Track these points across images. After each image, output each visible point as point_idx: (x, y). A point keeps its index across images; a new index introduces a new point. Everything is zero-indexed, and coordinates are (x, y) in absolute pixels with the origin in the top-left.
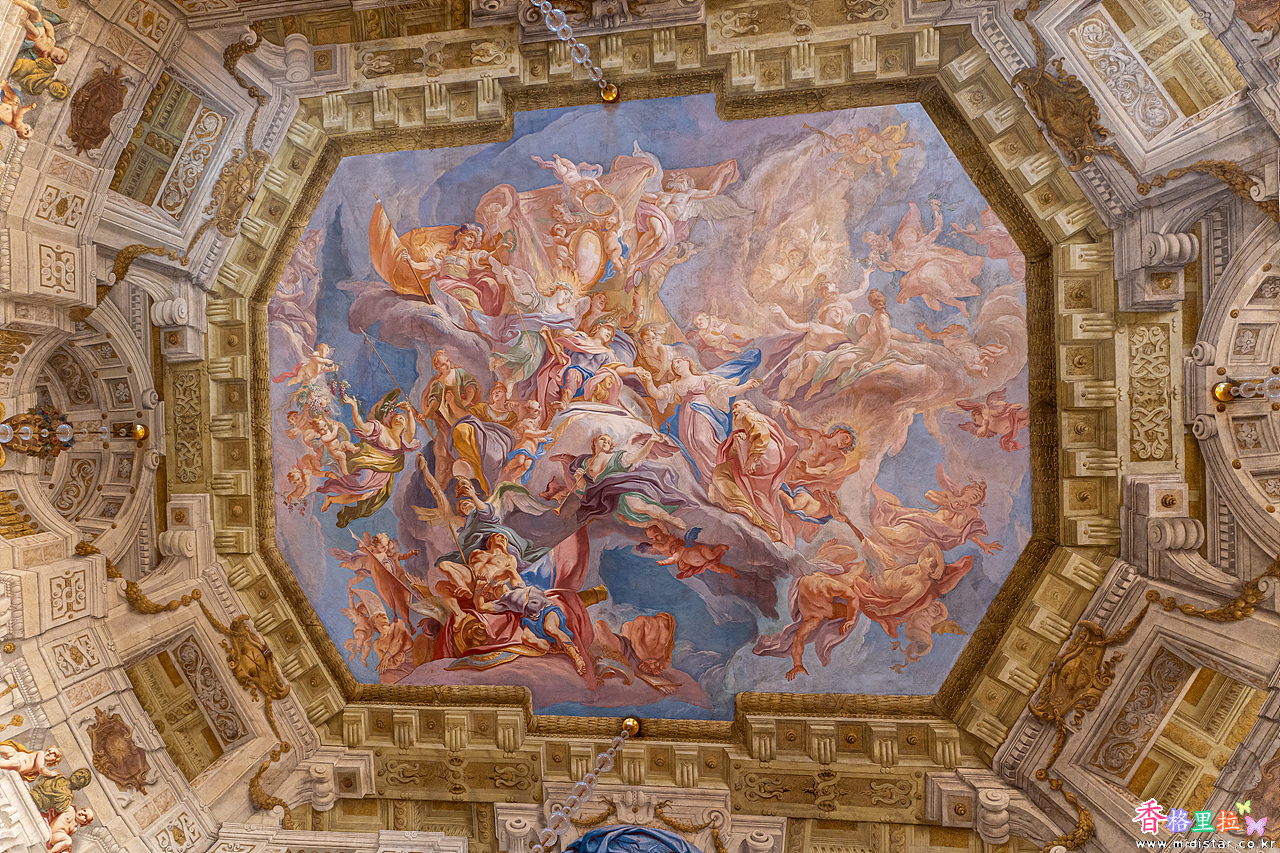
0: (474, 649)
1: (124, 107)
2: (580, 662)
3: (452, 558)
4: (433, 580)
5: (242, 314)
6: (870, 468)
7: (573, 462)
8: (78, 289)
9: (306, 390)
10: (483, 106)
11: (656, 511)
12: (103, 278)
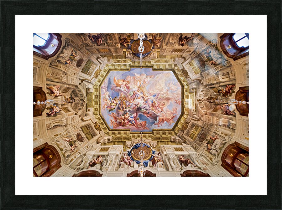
0: (124, 125)
1: (83, 63)
2: (136, 126)
3: (122, 115)
4: (120, 117)
5: (98, 87)
6: (166, 106)
7: (136, 105)
9: (105, 96)
10: (127, 67)
11: (145, 110)
12: (80, 82)
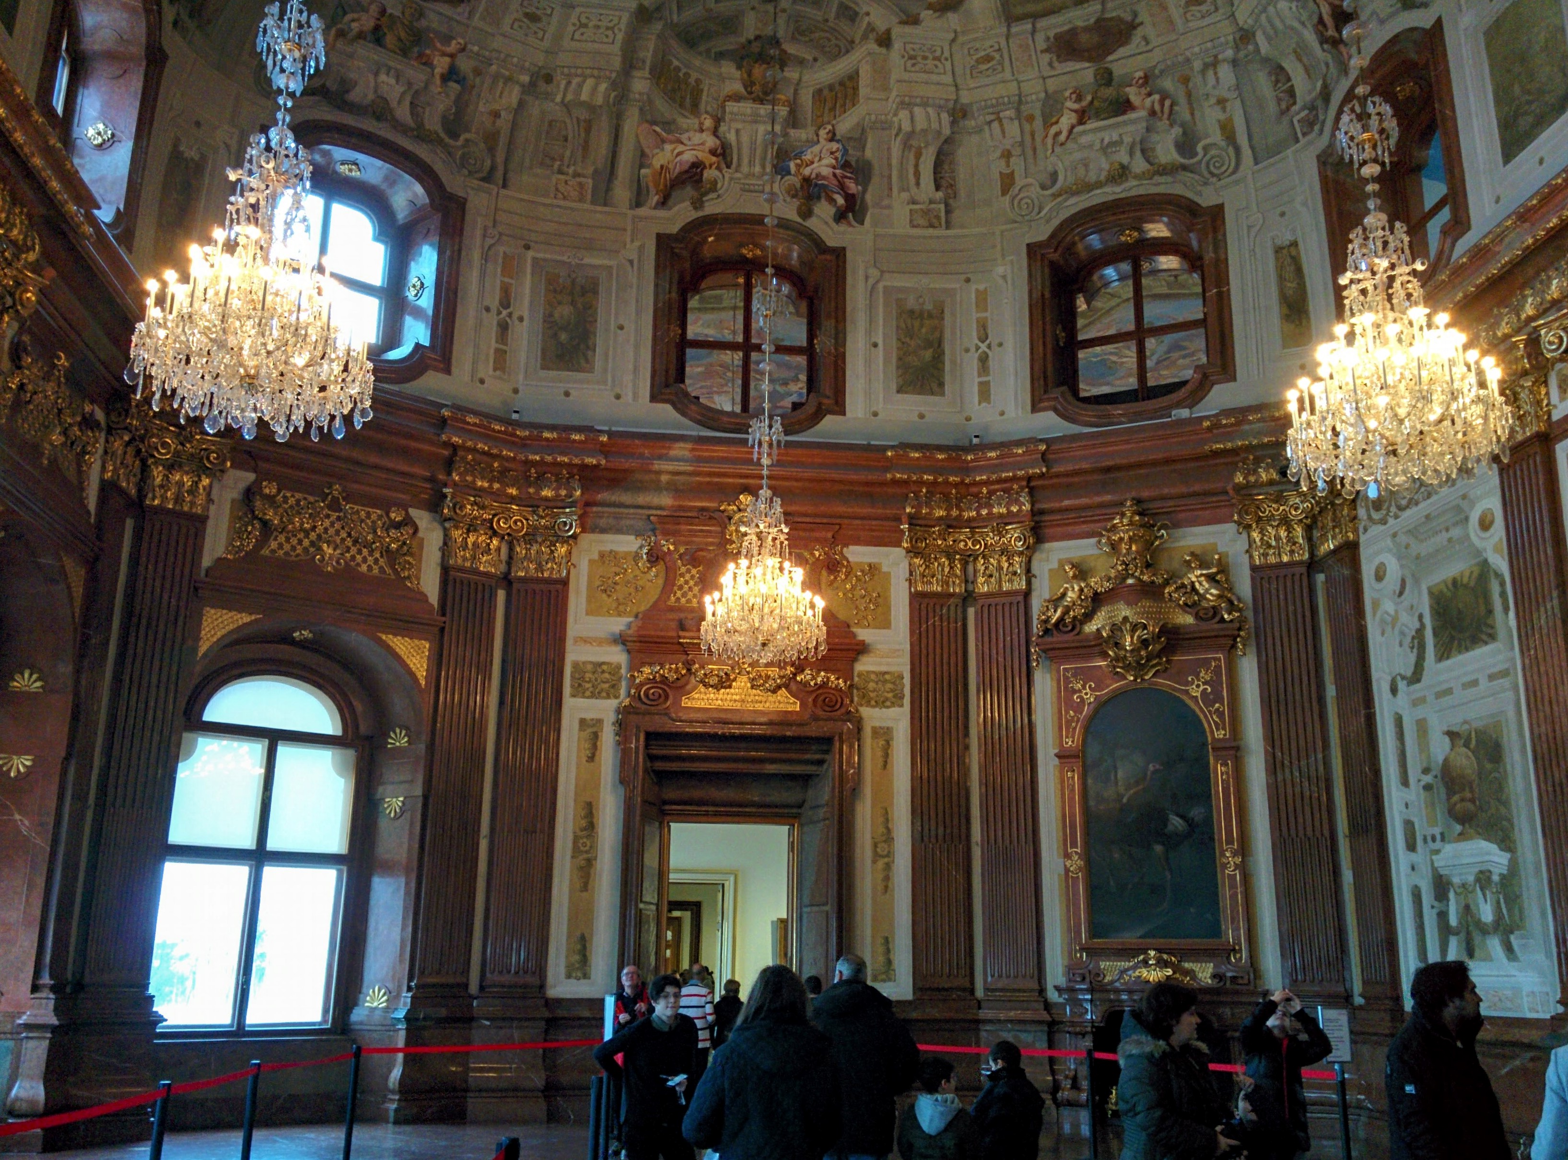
8: (619, 13)
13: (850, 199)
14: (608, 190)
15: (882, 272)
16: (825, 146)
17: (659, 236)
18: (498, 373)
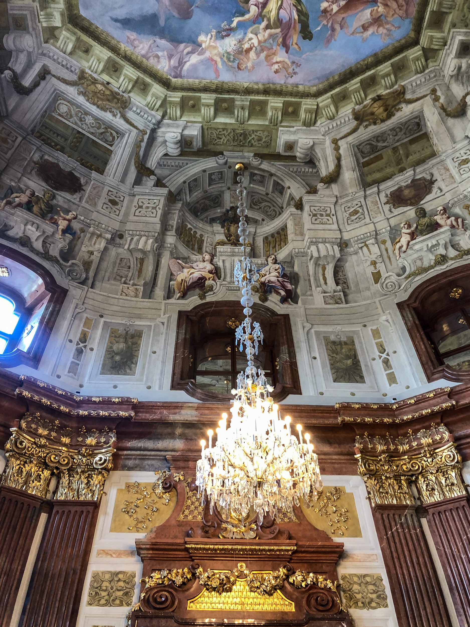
1: (56, 162)
5: (176, 97)
8: (159, 198)
9: (225, 55)
12: (152, 183)
13: (288, 292)
14: (152, 291)
15: (312, 325)
16: (271, 266)
17: (180, 313)
18: (71, 374)
